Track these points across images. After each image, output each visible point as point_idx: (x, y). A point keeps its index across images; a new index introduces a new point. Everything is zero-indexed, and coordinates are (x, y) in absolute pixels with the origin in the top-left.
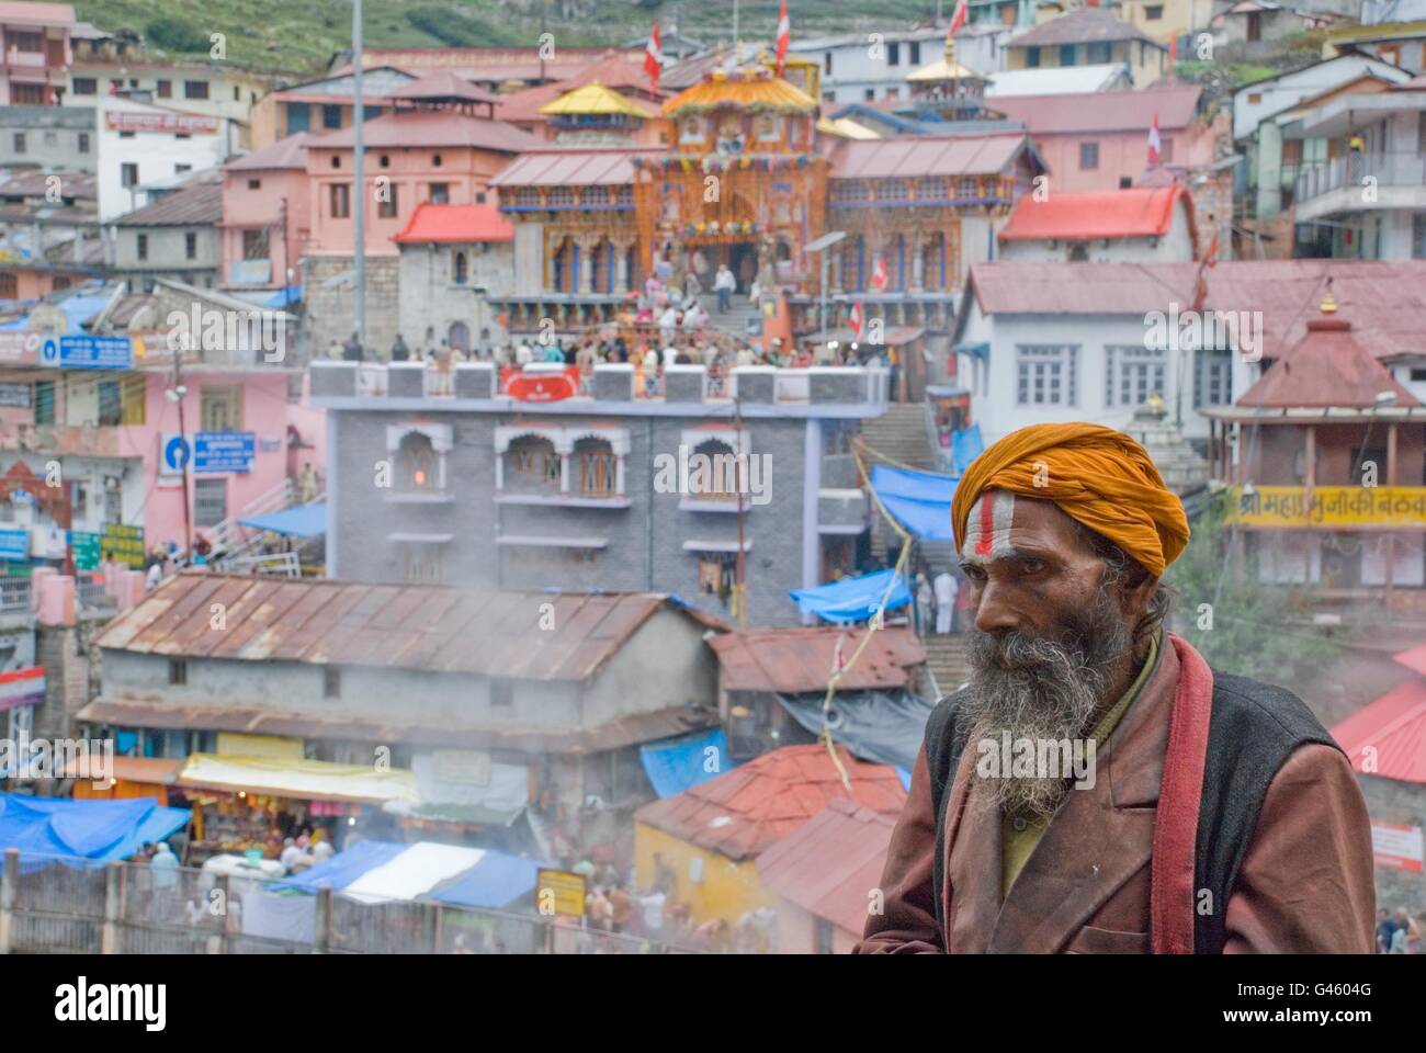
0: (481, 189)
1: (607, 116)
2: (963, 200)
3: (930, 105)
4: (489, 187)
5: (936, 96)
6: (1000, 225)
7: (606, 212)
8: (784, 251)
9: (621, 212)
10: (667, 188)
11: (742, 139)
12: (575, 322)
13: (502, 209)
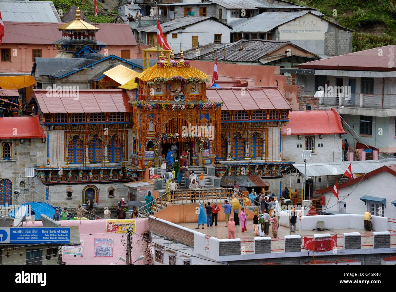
7: (103, 125)
13: (46, 124)
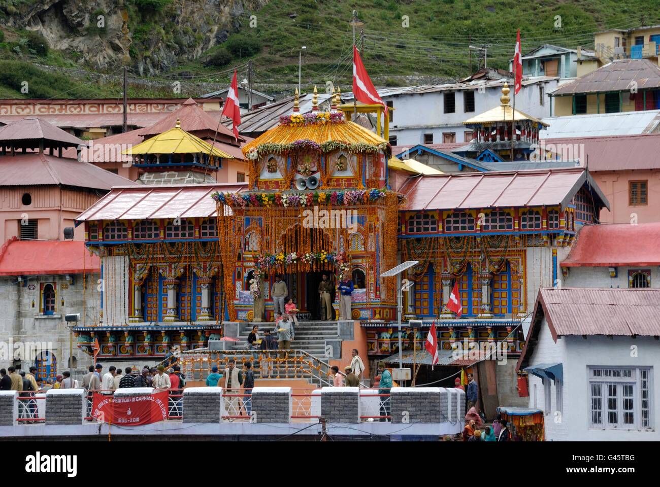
0: (71, 225)
1: (188, 157)
2: (527, 231)
3: (488, 146)
4: (78, 223)
5: (494, 139)
6: (563, 254)
7: (190, 244)
8: (359, 279)
9: (204, 244)
10: (248, 221)
11: (318, 176)
12: (159, 349)
13: (90, 243)
